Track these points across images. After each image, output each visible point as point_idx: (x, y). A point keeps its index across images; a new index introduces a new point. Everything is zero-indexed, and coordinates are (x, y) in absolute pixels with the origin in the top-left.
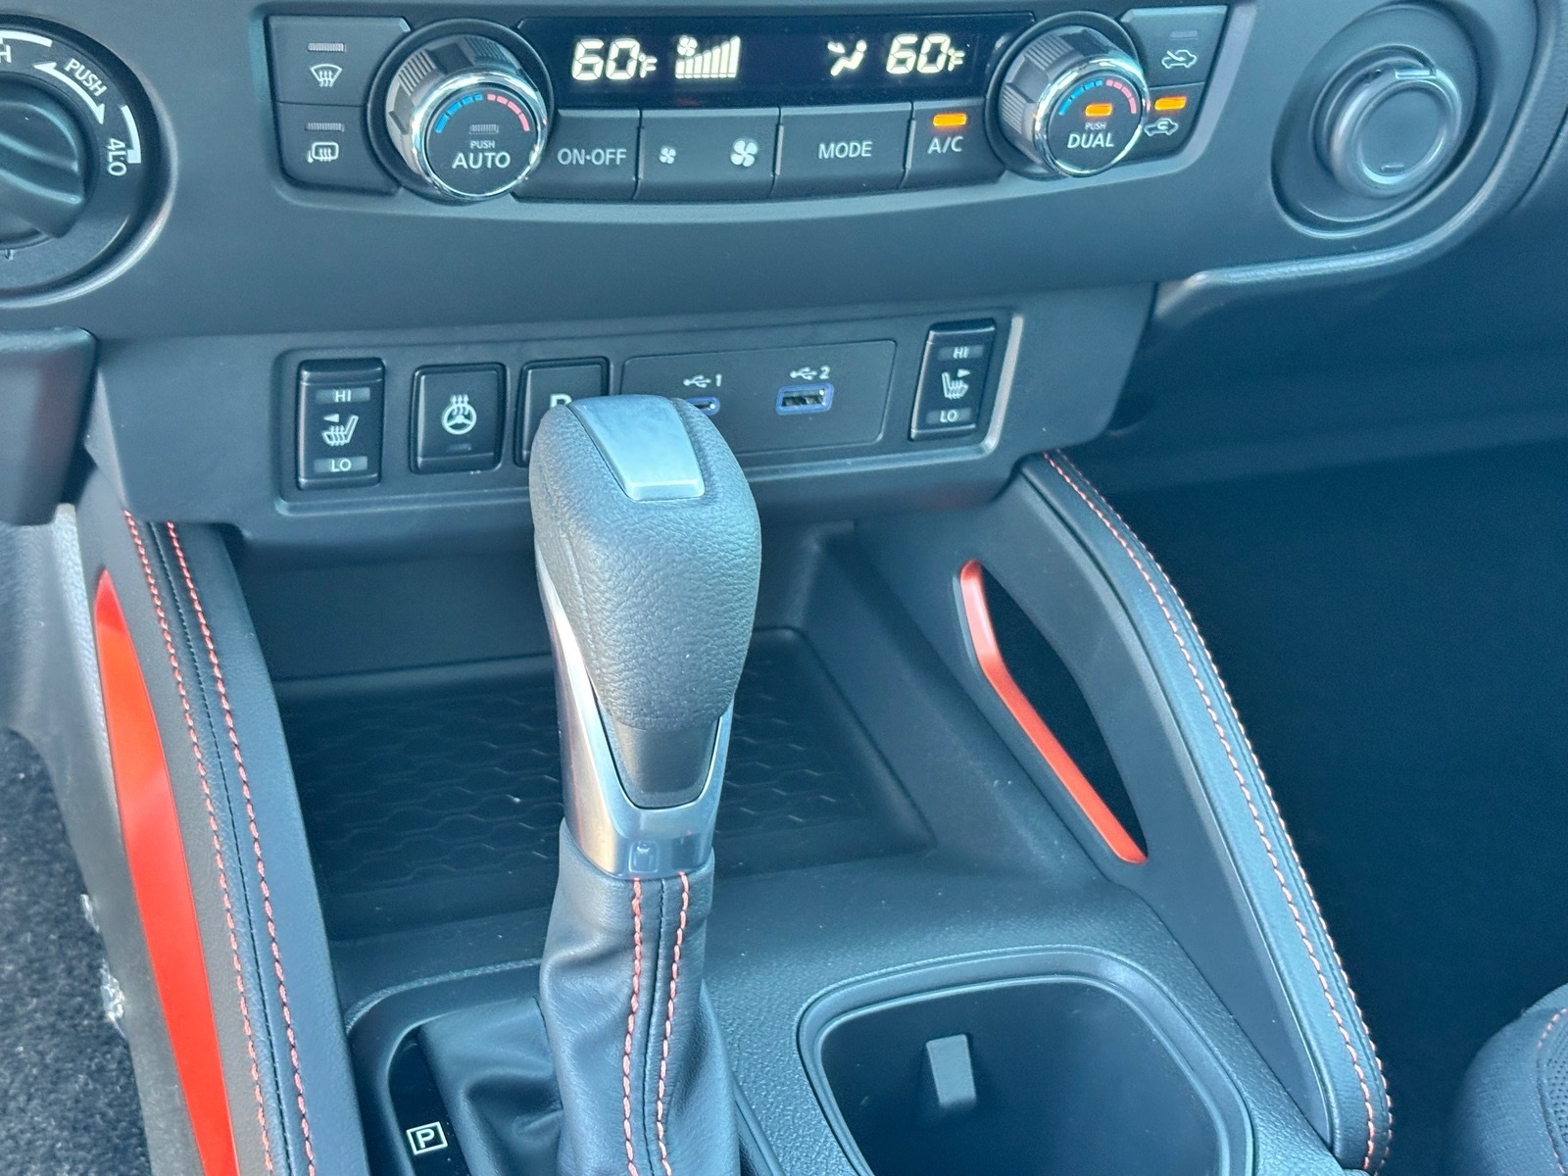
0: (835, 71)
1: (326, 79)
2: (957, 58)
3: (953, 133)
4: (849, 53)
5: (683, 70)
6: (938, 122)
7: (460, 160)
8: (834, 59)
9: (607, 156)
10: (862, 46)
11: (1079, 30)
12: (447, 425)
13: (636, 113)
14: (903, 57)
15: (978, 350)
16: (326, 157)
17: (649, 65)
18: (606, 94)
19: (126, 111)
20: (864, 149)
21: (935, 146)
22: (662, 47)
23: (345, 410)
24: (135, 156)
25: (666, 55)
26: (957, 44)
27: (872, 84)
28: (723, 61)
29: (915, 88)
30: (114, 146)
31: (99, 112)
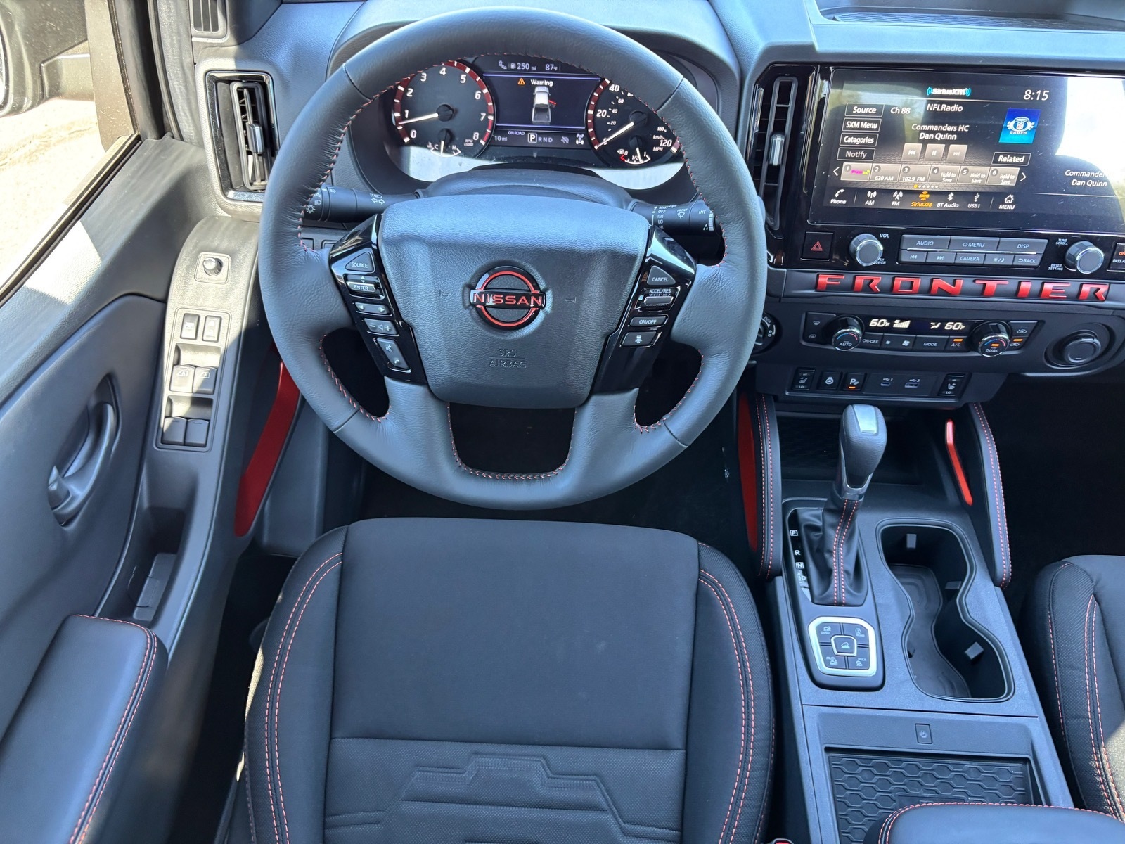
0: (932, 328)
1: (816, 324)
2: (963, 327)
3: (958, 342)
4: (936, 325)
5: (895, 326)
6: (955, 340)
7: (841, 344)
8: (932, 325)
9: (874, 341)
10: (939, 324)
11: (995, 324)
12: (826, 382)
13: (882, 334)
14: (949, 326)
15: (958, 380)
16: (813, 337)
17: (888, 324)
18: (876, 329)
19: (774, 326)
20: (935, 344)
21: (953, 345)
22: (891, 320)
23: (805, 377)
24: (774, 333)
25: (892, 323)
26: (963, 325)
27: (941, 331)
28: (906, 324)
29: (951, 332)
30: (770, 331)
31: (769, 326)
